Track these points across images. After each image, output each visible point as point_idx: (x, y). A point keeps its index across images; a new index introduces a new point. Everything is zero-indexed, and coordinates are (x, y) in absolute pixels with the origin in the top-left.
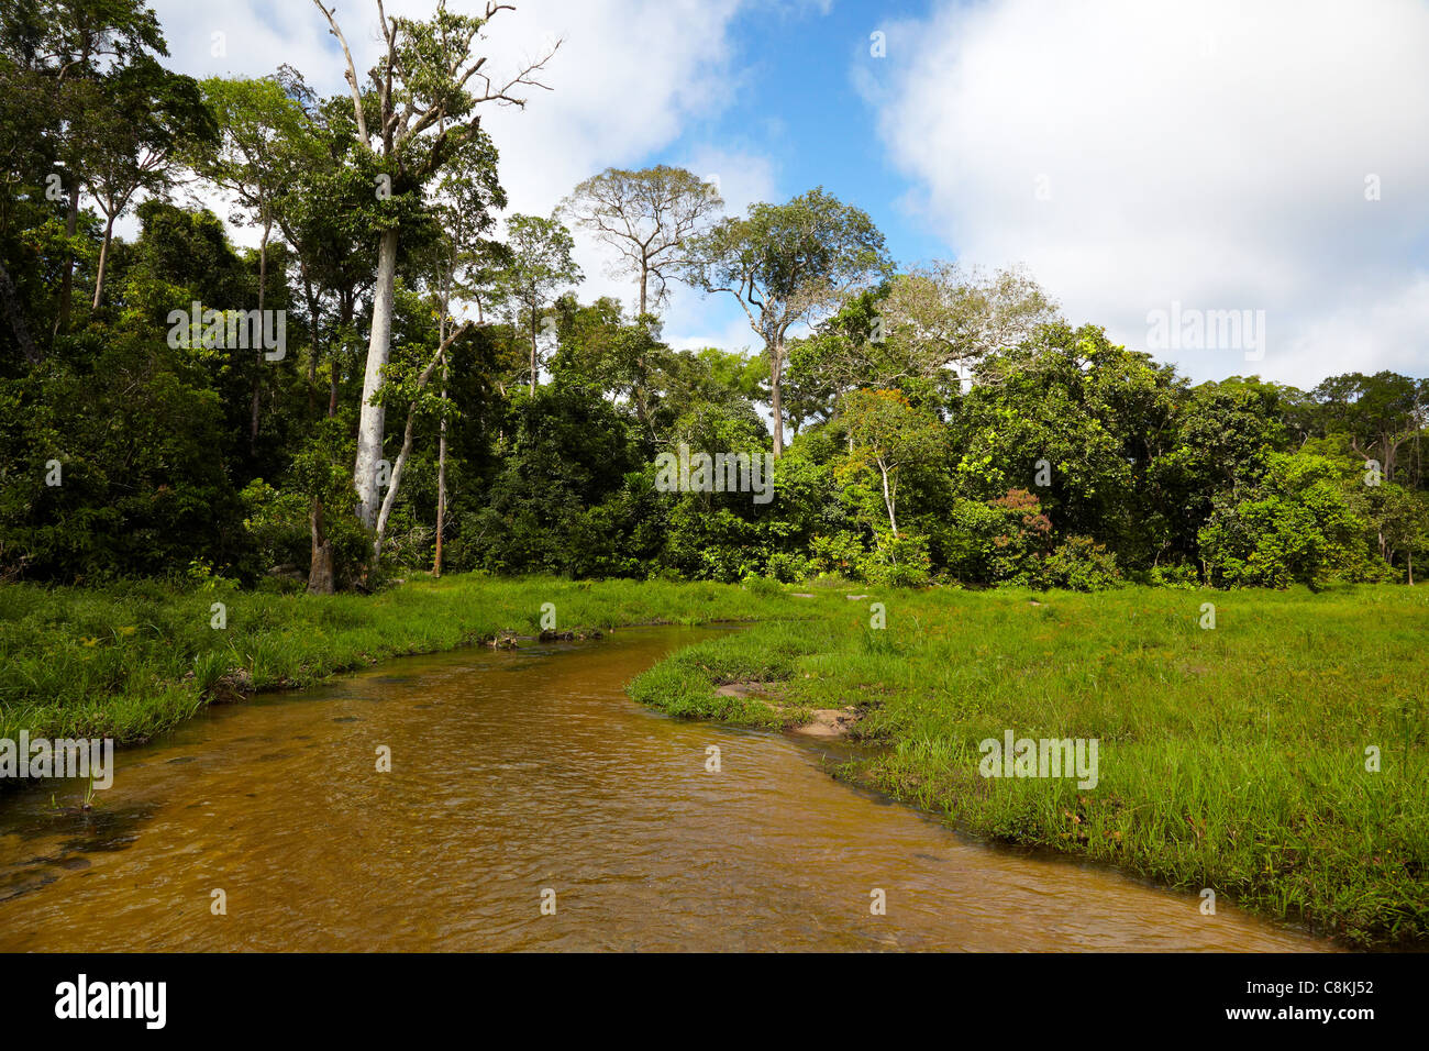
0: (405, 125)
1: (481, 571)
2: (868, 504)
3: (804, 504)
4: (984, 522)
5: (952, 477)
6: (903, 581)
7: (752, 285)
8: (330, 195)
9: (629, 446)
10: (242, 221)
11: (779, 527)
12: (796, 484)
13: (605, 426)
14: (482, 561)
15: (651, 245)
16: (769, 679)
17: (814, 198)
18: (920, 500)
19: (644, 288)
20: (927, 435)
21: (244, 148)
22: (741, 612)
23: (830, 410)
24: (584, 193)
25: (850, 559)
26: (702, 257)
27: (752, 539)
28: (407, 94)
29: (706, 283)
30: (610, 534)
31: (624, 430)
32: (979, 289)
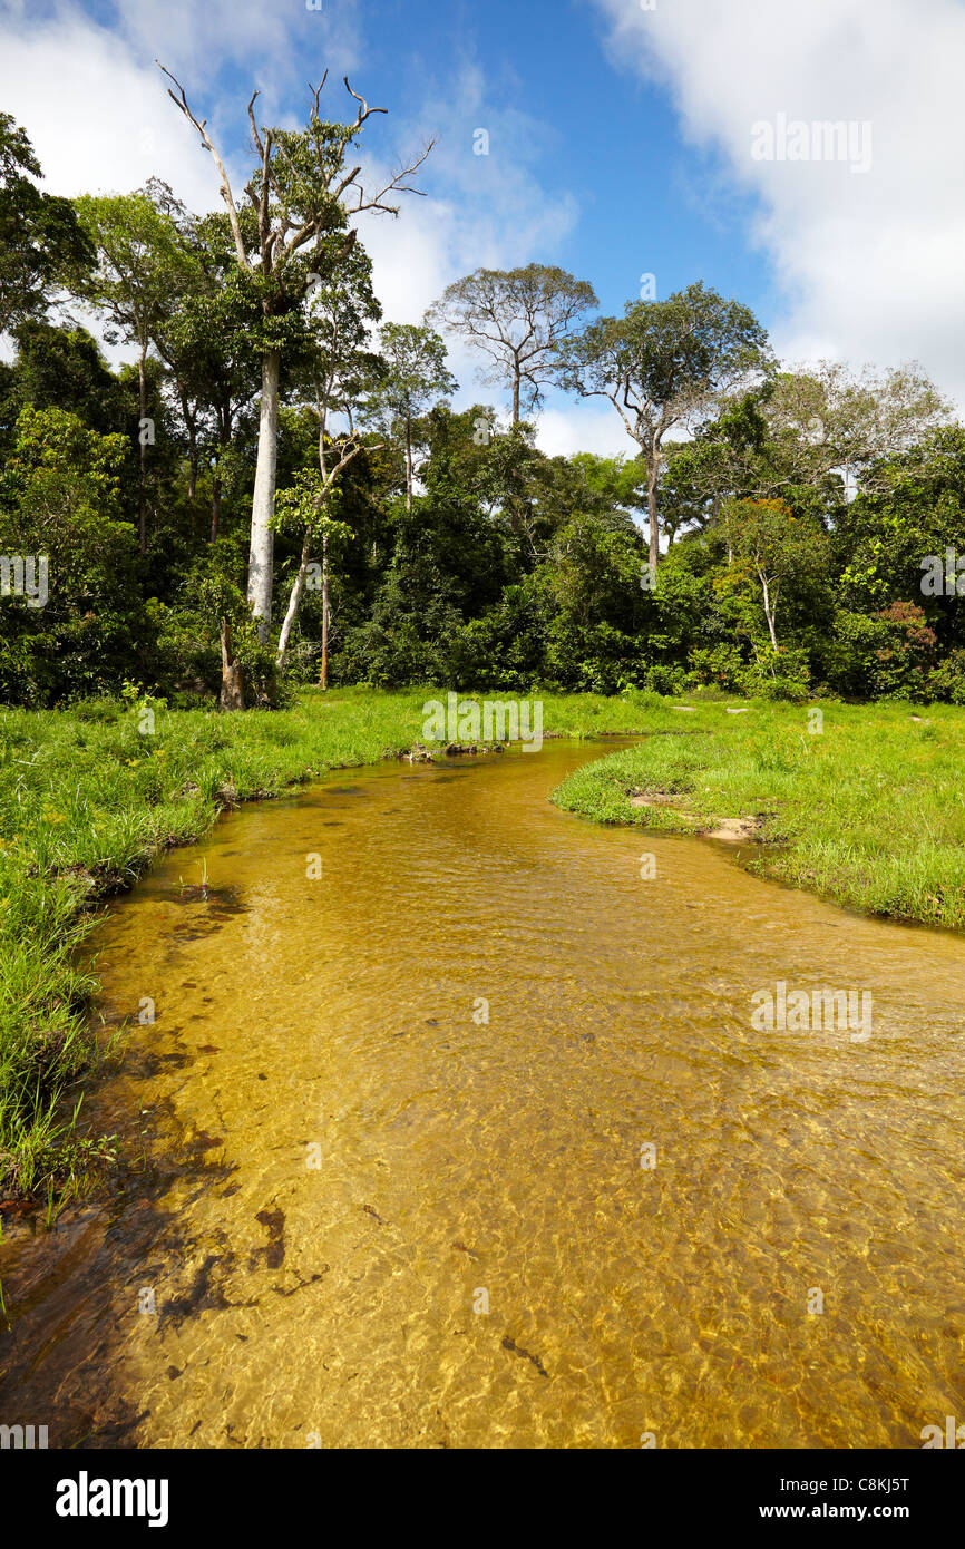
0: (282, 241)
1: (366, 684)
2: (747, 617)
3: (683, 616)
4: (866, 635)
5: (834, 589)
6: (781, 695)
7: (628, 387)
8: (211, 318)
9: (506, 558)
10: (117, 338)
11: (658, 640)
12: (676, 597)
13: (482, 539)
14: (366, 674)
15: (523, 348)
16: (673, 792)
17: (694, 294)
18: (802, 613)
19: (517, 394)
20: (810, 547)
21: (116, 265)
22: (625, 725)
23: (707, 517)
24: (455, 295)
25: (729, 672)
26: (576, 359)
27: (630, 651)
28: (283, 209)
29: (580, 386)
30: (490, 646)
31: (501, 543)
32: (869, 389)
